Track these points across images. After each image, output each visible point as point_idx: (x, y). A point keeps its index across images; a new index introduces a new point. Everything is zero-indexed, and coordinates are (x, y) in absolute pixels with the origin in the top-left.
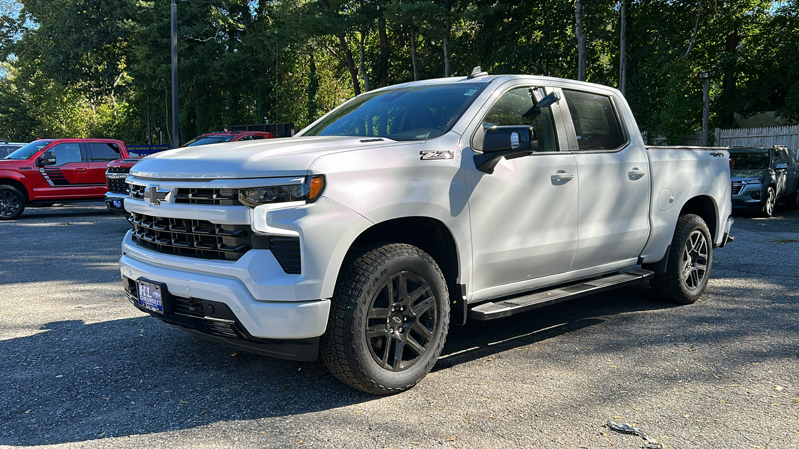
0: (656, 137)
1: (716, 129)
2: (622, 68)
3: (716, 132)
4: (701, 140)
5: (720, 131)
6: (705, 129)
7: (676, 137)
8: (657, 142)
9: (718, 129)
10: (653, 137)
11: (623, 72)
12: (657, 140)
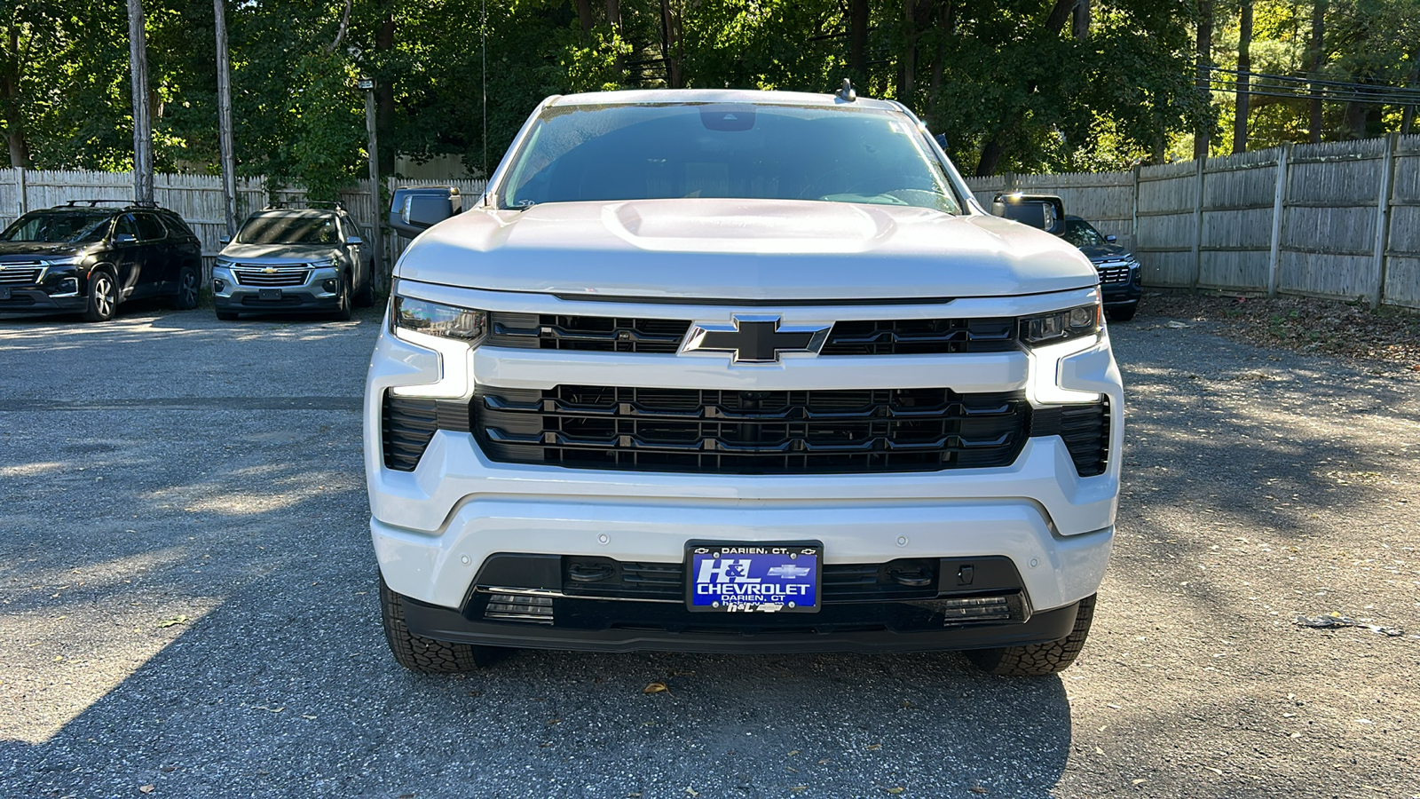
0: (285, 187)
1: (389, 178)
2: (222, 54)
3: (389, 184)
4: (365, 197)
5: (396, 181)
6: (374, 177)
7: (328, 190)
8: (287, 197)
9: (394, 179)
10: (280, 187)
11: (224, 61)
12: (287, 193)
